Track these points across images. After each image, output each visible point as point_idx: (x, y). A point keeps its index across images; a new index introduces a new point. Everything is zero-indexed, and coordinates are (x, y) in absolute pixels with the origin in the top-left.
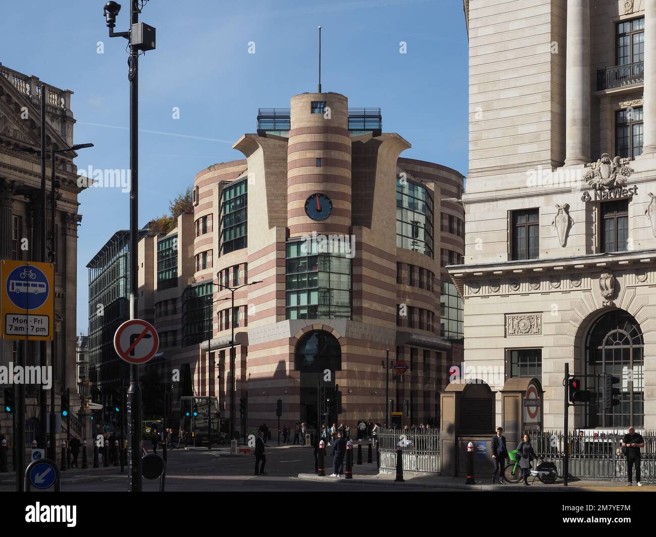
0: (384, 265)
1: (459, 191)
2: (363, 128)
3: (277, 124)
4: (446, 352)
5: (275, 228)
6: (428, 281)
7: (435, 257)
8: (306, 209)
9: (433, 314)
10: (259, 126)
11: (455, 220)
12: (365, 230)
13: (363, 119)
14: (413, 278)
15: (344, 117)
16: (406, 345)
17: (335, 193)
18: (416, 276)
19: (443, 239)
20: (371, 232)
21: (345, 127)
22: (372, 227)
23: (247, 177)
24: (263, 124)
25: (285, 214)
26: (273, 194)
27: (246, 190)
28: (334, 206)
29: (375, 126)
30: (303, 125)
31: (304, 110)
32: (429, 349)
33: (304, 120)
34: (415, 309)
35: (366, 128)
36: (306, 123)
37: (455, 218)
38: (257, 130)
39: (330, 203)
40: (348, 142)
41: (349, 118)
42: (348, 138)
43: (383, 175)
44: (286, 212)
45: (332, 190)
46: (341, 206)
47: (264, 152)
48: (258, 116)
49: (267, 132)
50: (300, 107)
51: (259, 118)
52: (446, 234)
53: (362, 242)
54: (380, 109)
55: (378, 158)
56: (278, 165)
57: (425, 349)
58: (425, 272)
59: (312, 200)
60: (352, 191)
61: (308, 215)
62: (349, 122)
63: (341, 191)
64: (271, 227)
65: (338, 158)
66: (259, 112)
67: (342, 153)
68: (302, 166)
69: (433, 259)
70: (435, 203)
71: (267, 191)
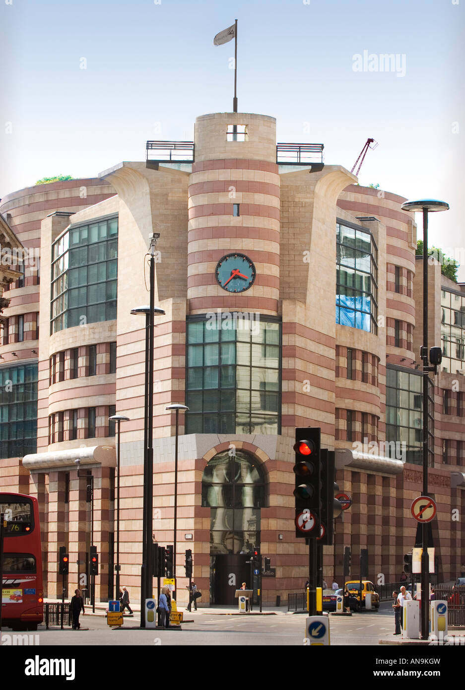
0: (321, 353)
1: (410, 229)
2: (297, 161)
4: (395, 477)
5: (170, 301)
6: (373, 370)
7: (379, 332)
8: (217, 275)
9: (379, 418)
11: (405, 272)
12: (299, 307)
14: (353, 368)
15: (272, 146)
16: (345, 468)
17: (259, 253)
18: (358, 365)
19: (390, 304)
20: (305, 308)
21: (272, 159)
22: (307, 301)
28: (258, 272)
30: (214, 156)
32: (374, 473)
33: (215, 150)
34: (357, 413)
35: (301, 161)
36: (218, 154)
37: (403, 270)
39: (253, 267)
40: (275, 180)
41: (277, 146)
42: (276, 176)
45: (255, 249)
46: (267, 272)
47: (150, 188)
49: (160, 165)
50: (210, 131)
52: (392, 295)
53: (295, 323)
55: (315, 201)
57: (369, 472)
58: (370, 358)
60: (280, 249)
61: (220, 283)
63: (267, 250)
64: (161, 298)
65: (262, 204)
67: (270, 197)
68: (212, 214)
69: (377, 334)
70: (379, 251)
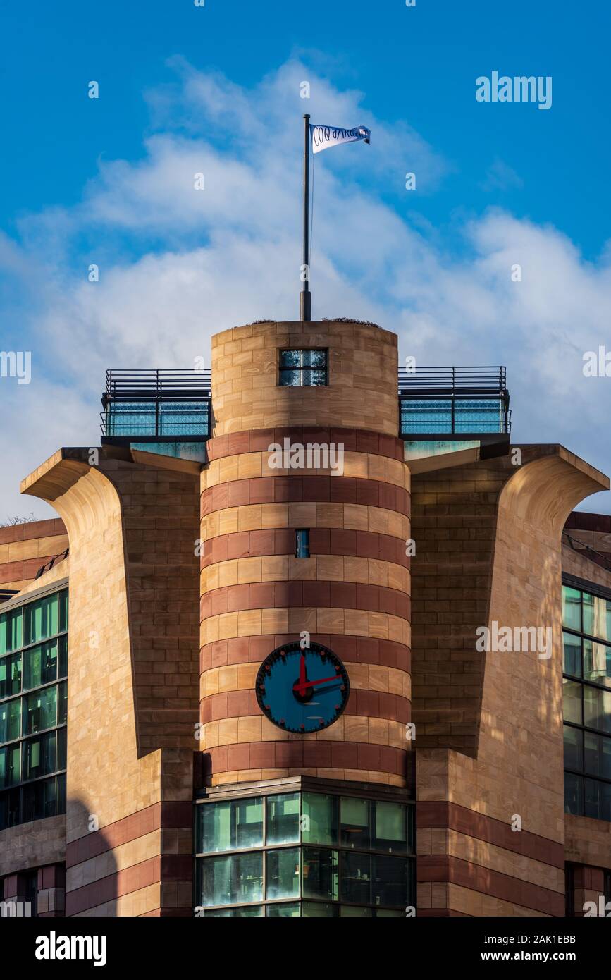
0: (523, 876)
2: (447, 430)
3: (166, 419)
5: (158, 754)
8: (260, 692)
10: (107, 425)
12: (458, 763)
13: (449, 402)
15: (387, 397)
17: (355, 640)
20: (476, 767)
21: (390, 428)
22: (480, 752)
23: (66, 580)
24: (120, 419)
25: (190, 707)
26: (153, 642)
27: (64, 623)
28: (355, 684)
29: (487, 424)
30: (250, 422)
31: (257, 374)
33: (255, 406)
35: (458, 430)
36: (260, 416)
38: (103, 438)
39: (342, 673)
40: (397, 474)
41: (401, 398)
42: (399, 465)
43: (514, 581)
44: (194, 701)
45: (348, 632)
46: (376, 685)
47: (123, 507)
48: (105, 395)
49: (133, 446)
50: (243, 366)
51: (105, 401)
53: (447, 803)
54: (502, 369)
55: (499, 526)
56: (168, 549)
59: (279, 664)
60: (413, 634)
61: (267, 712)
62: (401, 412)
63: (375, 635)
64: (143, 750)
65: (364, 528)
66: (109, 379)
67: (382, 513)
68: (248, 554)
71: (132, 632)
